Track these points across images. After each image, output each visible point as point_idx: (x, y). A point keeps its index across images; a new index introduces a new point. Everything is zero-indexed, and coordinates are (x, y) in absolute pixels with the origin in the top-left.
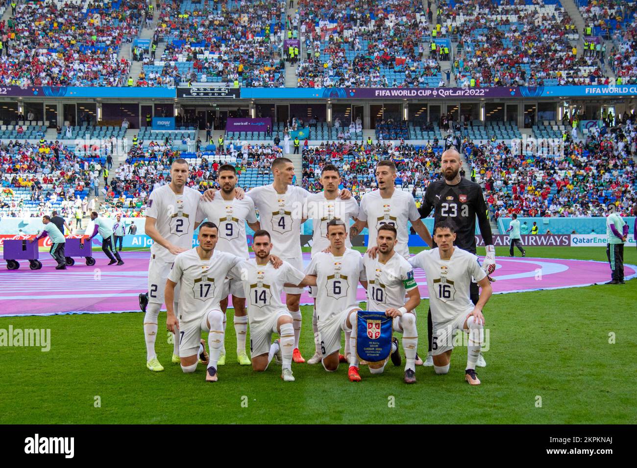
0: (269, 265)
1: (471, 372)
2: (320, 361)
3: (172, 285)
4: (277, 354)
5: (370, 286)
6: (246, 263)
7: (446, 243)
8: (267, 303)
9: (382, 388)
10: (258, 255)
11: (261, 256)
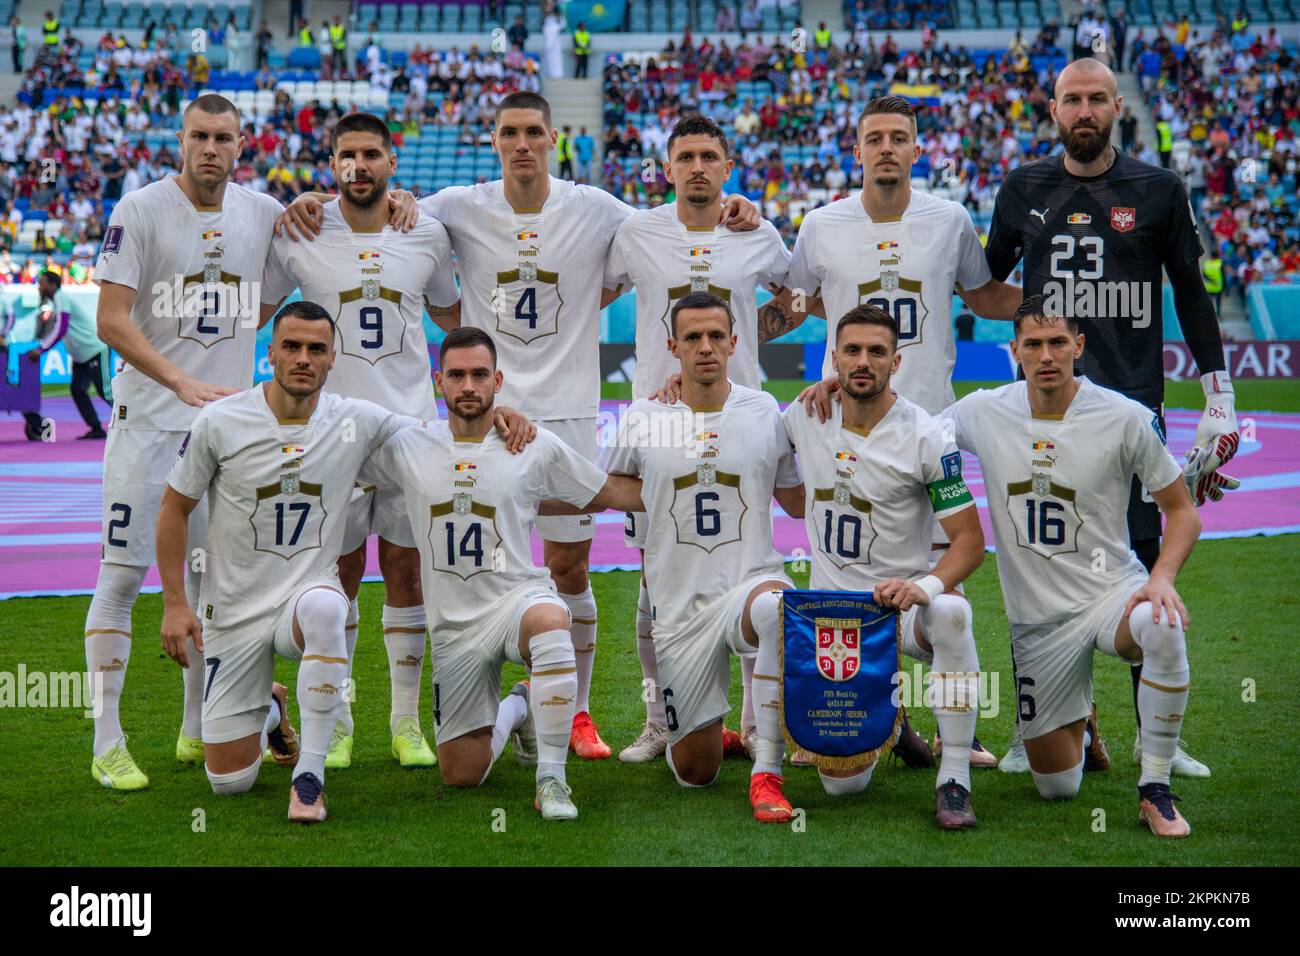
0: (490, 439)
1: (1156, 794)
2: (661, 754)
3: (183, 506)
4: (522, 731)
5: (815, 511)
6: (421, 434)
7: (1055, 365)
8: (485, 565)
9: (862, 845)
10: (455, 411)
11: (466, 411)
